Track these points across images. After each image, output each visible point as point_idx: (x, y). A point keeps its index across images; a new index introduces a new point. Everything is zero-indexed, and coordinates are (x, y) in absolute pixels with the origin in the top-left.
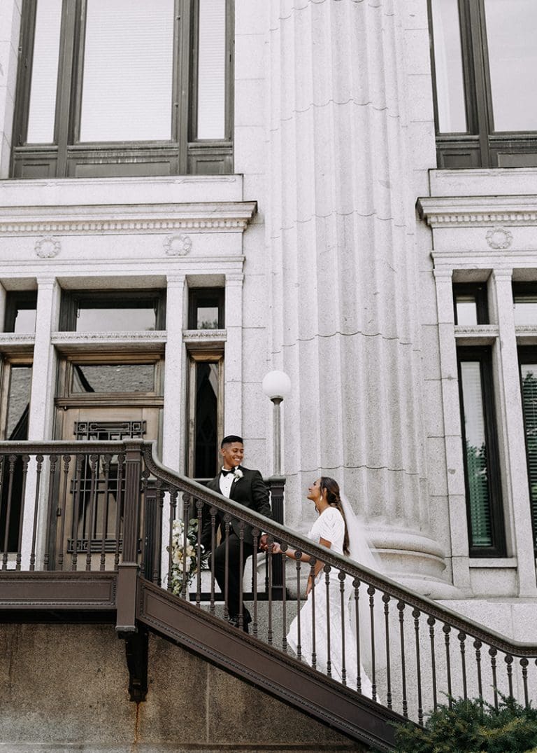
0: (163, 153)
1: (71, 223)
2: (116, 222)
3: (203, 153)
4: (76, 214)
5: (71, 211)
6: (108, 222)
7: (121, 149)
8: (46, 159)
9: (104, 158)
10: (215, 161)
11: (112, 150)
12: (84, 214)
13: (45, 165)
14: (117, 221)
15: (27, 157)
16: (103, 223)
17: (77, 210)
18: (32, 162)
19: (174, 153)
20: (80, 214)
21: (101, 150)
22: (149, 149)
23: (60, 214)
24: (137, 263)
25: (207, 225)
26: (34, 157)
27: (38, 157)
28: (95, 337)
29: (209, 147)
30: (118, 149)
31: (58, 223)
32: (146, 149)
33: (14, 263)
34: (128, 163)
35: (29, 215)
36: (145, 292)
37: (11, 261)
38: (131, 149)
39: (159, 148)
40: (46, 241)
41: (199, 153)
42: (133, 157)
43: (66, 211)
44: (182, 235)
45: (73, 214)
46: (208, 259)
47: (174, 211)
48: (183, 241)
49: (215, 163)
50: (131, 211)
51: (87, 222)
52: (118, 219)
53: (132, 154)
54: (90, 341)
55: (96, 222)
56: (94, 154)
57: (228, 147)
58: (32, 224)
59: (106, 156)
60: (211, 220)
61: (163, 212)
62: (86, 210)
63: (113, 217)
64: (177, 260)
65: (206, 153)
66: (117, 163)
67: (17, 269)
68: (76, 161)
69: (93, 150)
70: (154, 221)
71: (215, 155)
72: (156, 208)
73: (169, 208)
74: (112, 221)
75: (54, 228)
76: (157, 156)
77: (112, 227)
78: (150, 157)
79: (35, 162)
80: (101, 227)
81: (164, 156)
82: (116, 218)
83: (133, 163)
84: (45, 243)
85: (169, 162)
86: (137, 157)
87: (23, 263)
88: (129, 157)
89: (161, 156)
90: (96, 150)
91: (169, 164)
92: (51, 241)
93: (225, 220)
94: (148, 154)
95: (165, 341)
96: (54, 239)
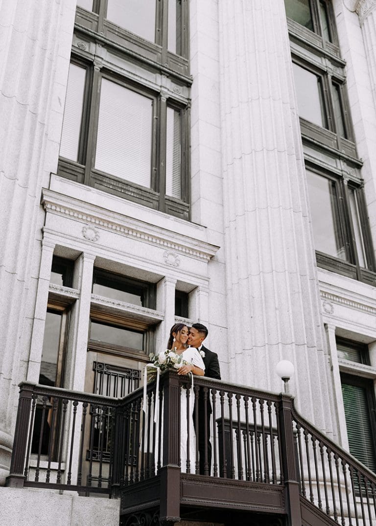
0: (149, 196)
1: (109, 222)
2: (137, 232)
3: (172, 205)
4: (114, 218)
5: (111, 214)
6: (132, 230)
7: (125, 184)
8: (76, 171)
9: (113, 185)
10: (179, 212)
11: (119, 182)
12: (119, 220)
13: (74, 175)
14: (139, 231)
15: (64, 165)
16: (129, 229)
17: (116, 216)
18: (65, 170)
19: (156, 199)
20: (117, 219)
21: (112, 179)
22: (141, 190)
23: (104, 214)
24: (148, 263)
25: (190, 252)
26: (68, 167)
27: (70, 168)
28: (119, 305)
29: (176, 203)
30: (123, 183)
31: (101, 219)
32: (139, 189)
33: (68, 237)
34: (128, 194)
35: (84, 207)
36: (141, 282)
37: (67, 235)
38: (131, 186)
39: (148, 192)
40: (90, 228)
41: (170, 204)
42: (131, 192)
43: (108, 213)
44: (175, 254)
45: (112, 217)
46: (190, 274)
47: (173, 237)
48: (175, 257)
49: (179, 214)
50: (148, 228)
51: (119, 225)
52: (139, 230)
53: (131, 190)
54: (115, 307)
55: (125, 228)
56: (107, 180)
57: (186, 207)
58: (83, 214)
59: (115, 184)
60: (193, 249)
61: (167, 235)
62: (121, 218)
63: (137, 228)
64: (172, 268)
65: (174, 206)
66: (121, 192)
67: (69, 241)
68: (95, 181)
69: (107, 178)
70: (160, 239)
71: (179, 208)
72: (164, 232)
73: (171, 234)
74: (135, 230)
75: (97, 222)
76: (146, 197)
77: (134, 234)
78: (142, 195)
79: (68, 171)
80: (127, 232)
81: (150, 198)
82: (138, 229)
83: (130, 195)
84: (89, 230)
85: (152, 203)
86: (134, 193)
87: (75, 239)
88: (129, 191)
89: (148, 198)
90: (109, 178)
91: (152, 204)
92: (93, 230)
93: (200, 252)
94: (140, 193)
95: (162, 319)
96: (96, 229)
